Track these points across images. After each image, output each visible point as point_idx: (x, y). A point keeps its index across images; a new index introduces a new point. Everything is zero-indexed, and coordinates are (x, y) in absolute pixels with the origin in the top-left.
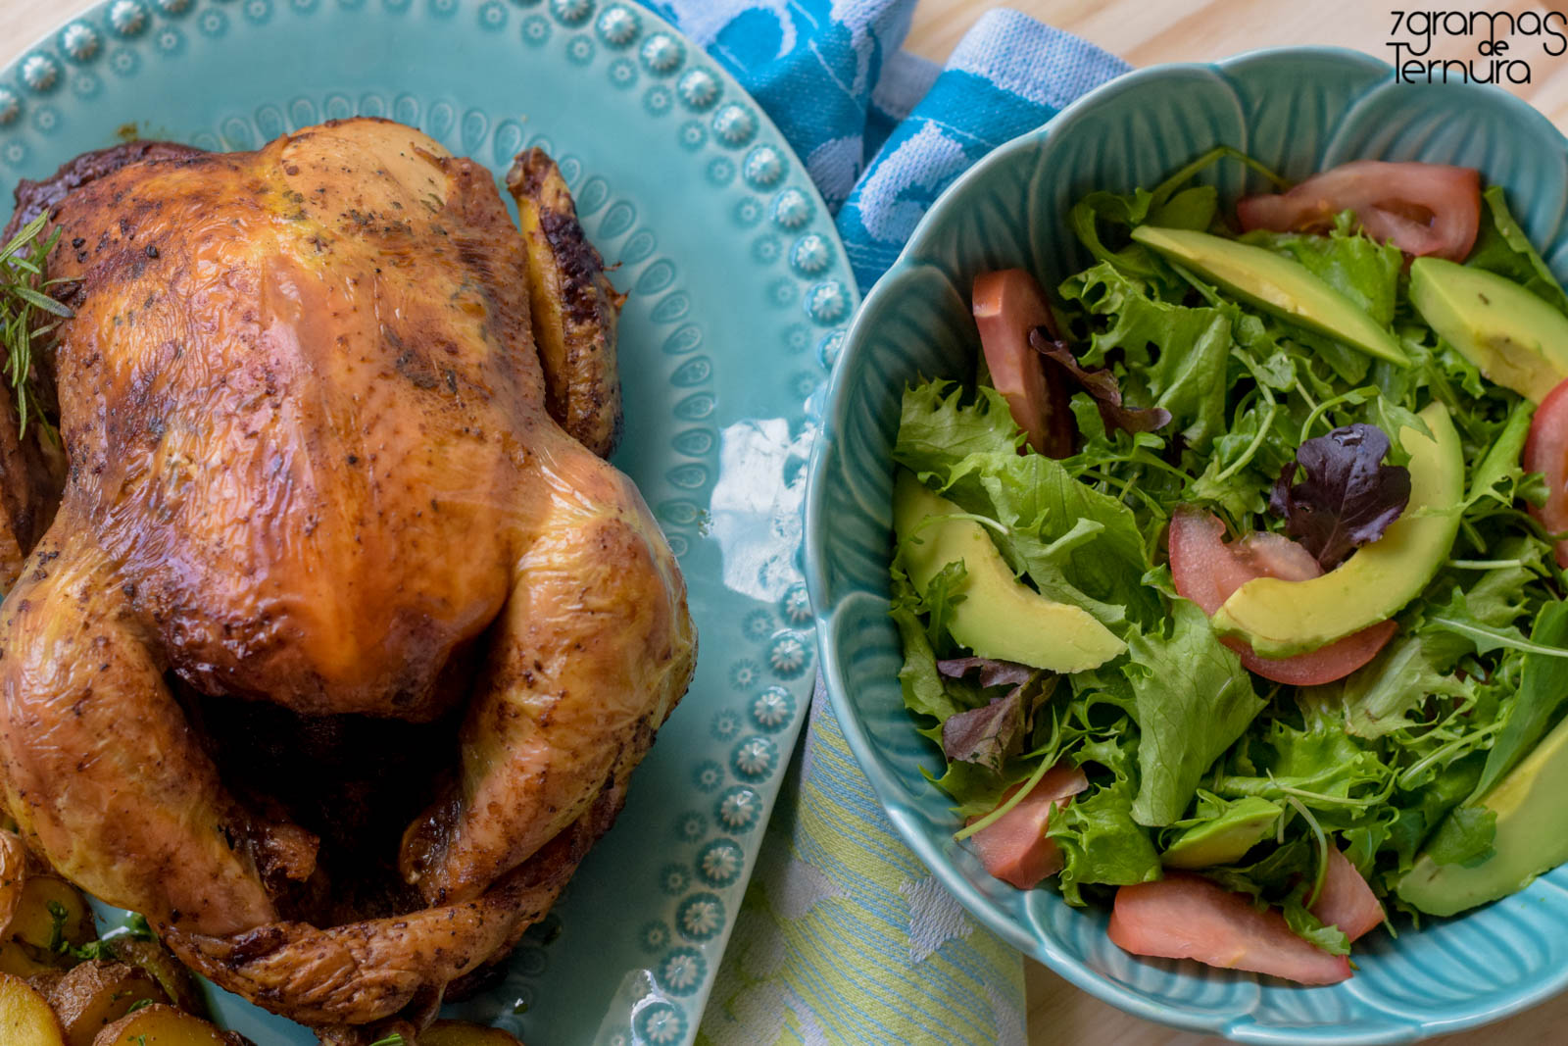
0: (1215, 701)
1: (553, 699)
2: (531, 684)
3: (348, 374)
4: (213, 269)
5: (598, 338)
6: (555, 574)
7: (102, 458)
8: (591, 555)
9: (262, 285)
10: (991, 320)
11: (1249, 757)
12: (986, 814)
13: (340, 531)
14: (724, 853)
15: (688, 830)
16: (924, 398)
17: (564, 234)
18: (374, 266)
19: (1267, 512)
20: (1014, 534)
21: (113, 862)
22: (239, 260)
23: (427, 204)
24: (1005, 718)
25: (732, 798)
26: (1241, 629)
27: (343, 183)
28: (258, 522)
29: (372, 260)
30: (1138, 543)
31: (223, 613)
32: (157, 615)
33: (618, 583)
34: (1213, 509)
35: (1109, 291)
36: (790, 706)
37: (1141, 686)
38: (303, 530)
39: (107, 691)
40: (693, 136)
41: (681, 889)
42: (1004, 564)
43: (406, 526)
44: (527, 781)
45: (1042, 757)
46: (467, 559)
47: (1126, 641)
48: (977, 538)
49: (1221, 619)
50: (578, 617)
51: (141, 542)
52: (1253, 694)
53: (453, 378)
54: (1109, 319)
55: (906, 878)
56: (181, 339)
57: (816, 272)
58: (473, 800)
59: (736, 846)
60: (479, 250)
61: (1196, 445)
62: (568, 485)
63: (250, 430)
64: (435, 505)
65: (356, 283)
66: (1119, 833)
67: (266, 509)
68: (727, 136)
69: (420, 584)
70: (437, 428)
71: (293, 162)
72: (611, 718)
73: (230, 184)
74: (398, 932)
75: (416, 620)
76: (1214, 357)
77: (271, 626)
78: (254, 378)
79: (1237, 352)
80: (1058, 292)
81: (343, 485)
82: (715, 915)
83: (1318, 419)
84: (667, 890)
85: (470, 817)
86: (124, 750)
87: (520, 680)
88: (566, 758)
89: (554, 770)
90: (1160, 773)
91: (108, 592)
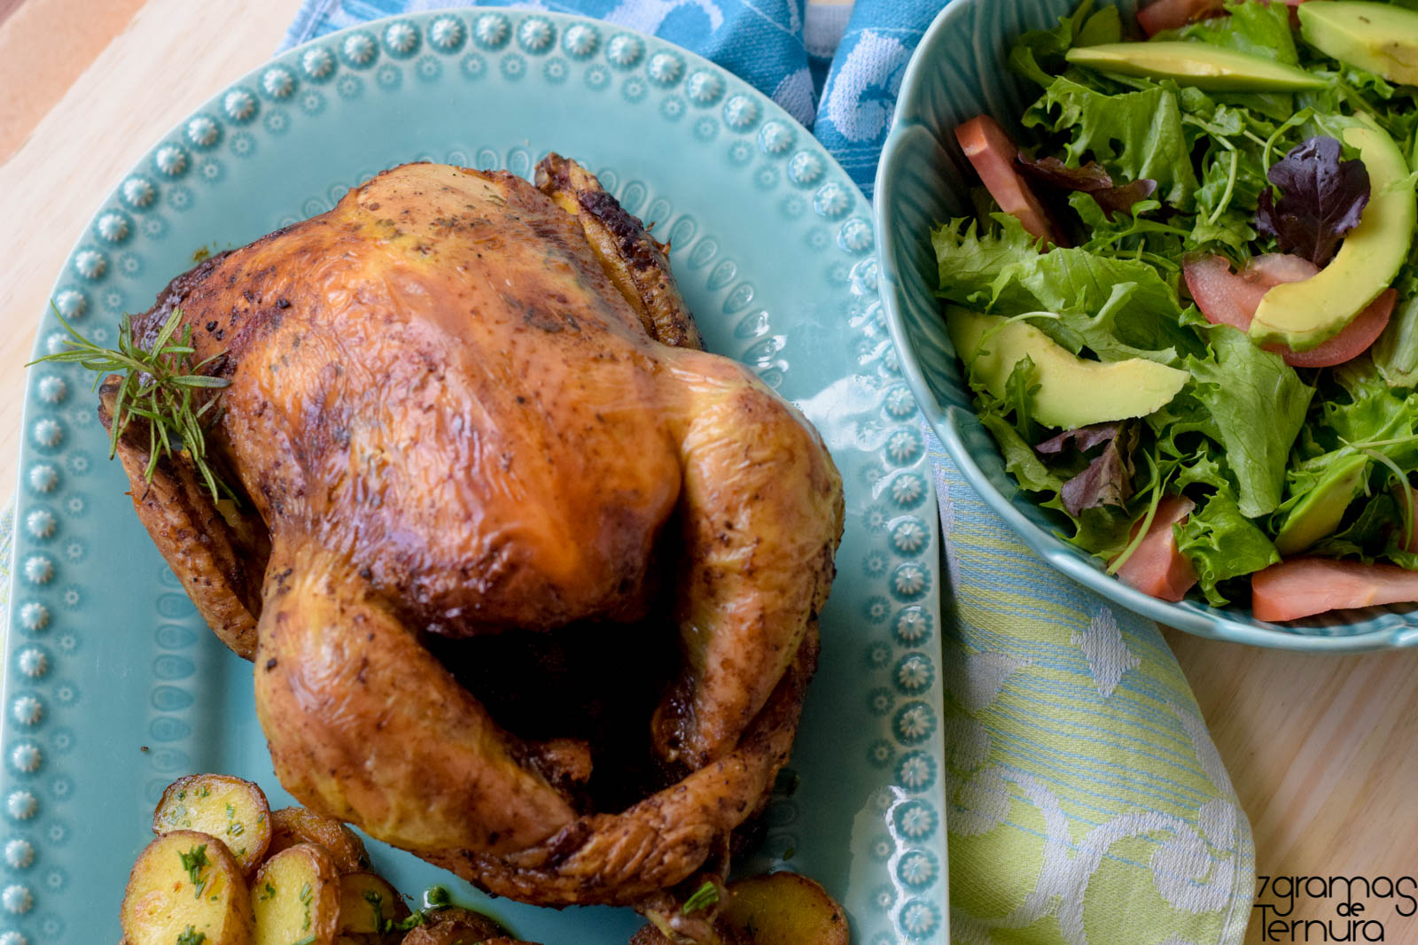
0: (1275, 398)
1: (750, 549)
2: (728, 543)
3: (492, 336)
4: (343, 296)
5: (662, 279)
6: (717, 444)
7: (300, 482)
8: (741, 420)
9: (390, 292)
10: (982, 154)
11: (1315, 441)
12: (1122, 552)
13: (532, 458)
14: (913, 665)
15: (876, 659)
16: (948, 237)
17: (605, 205)
18: (474, 254)
19: (1258, 238)
20: (1065, 316)
21: (428, 804)
22: (362, 281)
23: (493, 202)
24: (1111, 467)
25: (903, 618)
26: (1275, 331)
27: (419, 203)
28: (460, 475)
29: (471, 249)
30: (1166, 292)
31: (456, 560)
32: (398, 584)
33: (771, 434)
34: (1215, 249)
35: (1064, 107)
36: (925, 529)
37: (1212, 402)
38: (501, 468)
39: (380, 656)
40: (673, 108)
41: (889, 708)
42: (1061, 349)
43: (583, 440)
44: (749, 628)
45: (1150, 493)
46: (641, 454)
47: (1188, 371)
48: (1031, 335)
49: (1257, 329)
50: (749, 473)
51: (361, 534)
52: (1301, 384)
53: (573, 320)
54: (1072, 131)
55: (1073, 632)
56: (337, 360)
57: (815, 181)
58: (705, 666)
59: (922, 655)
60: (548, 227)
61: (1181, 205)
62: (698, 376)
63: (426, 405)
64: (600, 418)
65: (466, 269)
66: (1238, 529)
67: (463, 461)
68: (702, 98)
69: (612, 483)
70: (577, 359)
71: (370, 202)
72: (802, 551)
73: (327, 234)
74: (682, 795)
75: (619, 514)
76: (1171, 128)
77: (500, 555)
78: (414, 363)
79: (1188, 119)
80: (1022, 125)
81: (520, 421)
82: (926, 717)
83: (1272, 152)
84: (876, 712)
85: (707, 681)
86: (410, 702)
87: (716, 544)
88: (776, 596)
89: (769, 611)
90: (1253, 468)
91: (349, 580)
